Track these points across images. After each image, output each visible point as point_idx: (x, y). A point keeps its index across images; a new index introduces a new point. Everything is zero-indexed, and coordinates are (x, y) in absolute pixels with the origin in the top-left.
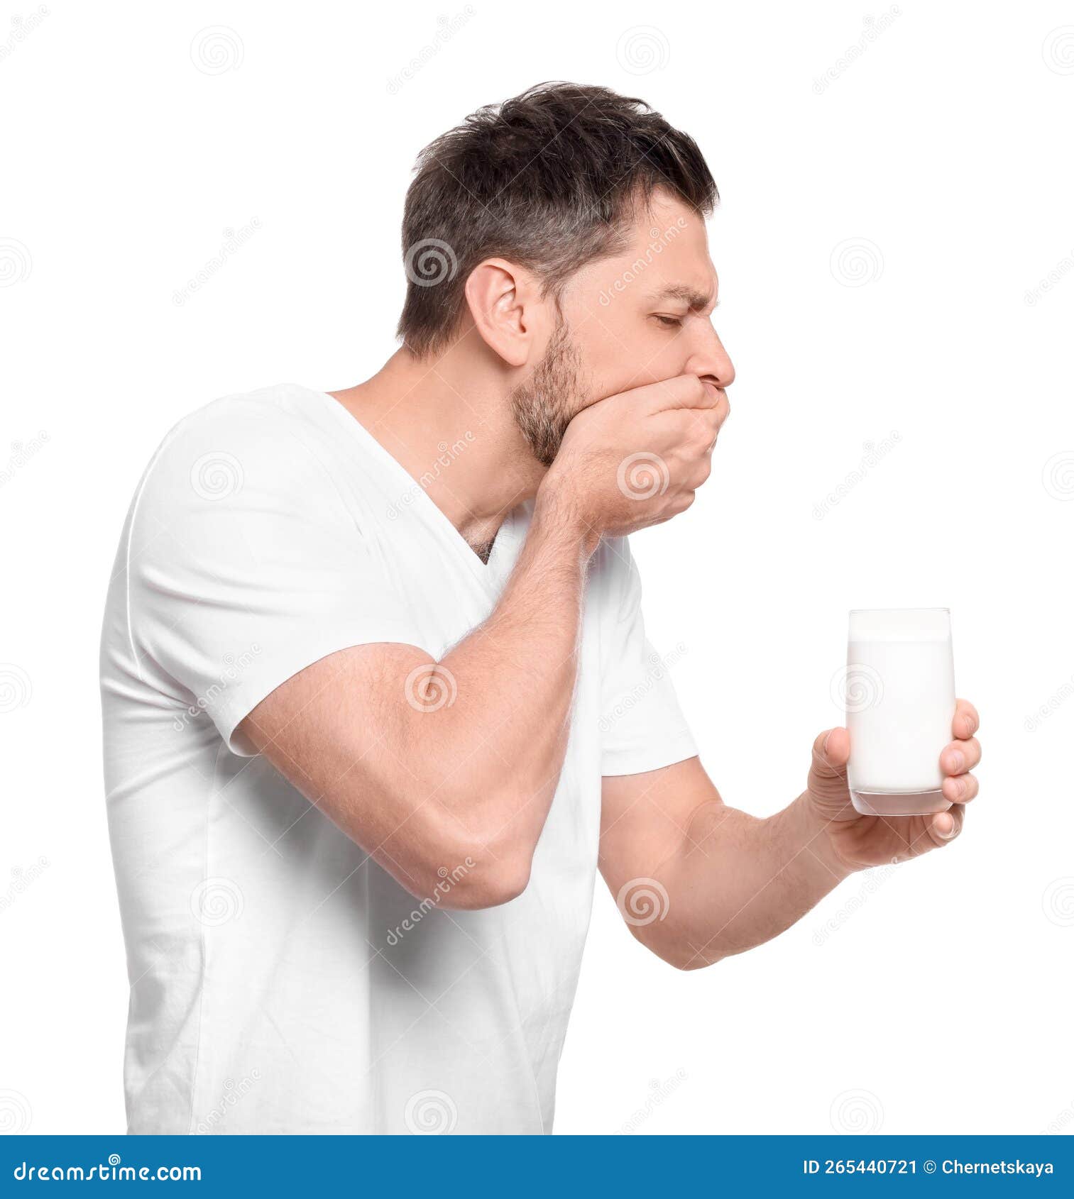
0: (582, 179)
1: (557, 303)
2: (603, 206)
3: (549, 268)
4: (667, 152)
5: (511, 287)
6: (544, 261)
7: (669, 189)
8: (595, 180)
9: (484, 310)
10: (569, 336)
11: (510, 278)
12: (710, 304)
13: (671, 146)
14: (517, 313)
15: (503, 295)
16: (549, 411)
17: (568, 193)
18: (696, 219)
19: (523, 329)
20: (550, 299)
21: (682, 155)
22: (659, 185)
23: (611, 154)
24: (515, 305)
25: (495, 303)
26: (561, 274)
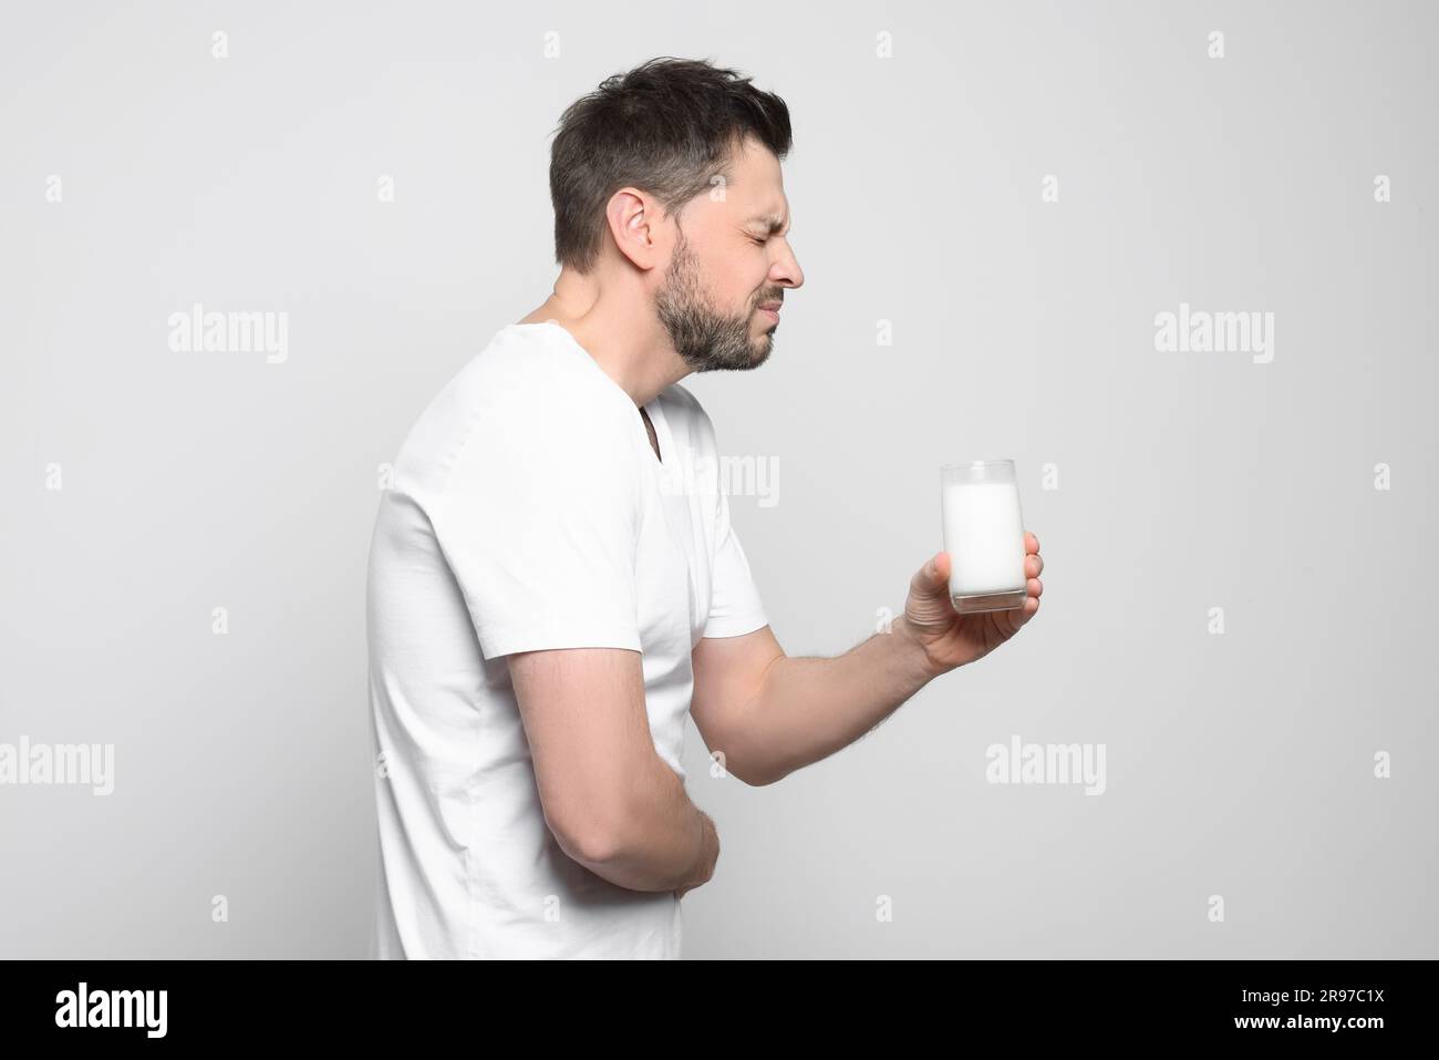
0: (692, 127)
1: (677, 222)
2: (708, 148)
3: (670, 196)
4: (755, 107)
5: (640, 209)
6: (665, 191)
7: (757, 137)
8: (702, 129)
9: (620, 227)
10: (688, 247)
11: (640, 202)
12: (785, 228)
13: (756, 101)
14: (645, 230)
15: (634, 216)
16: (682, 306)
17: (683, 136)
18: (775, 159)
19: (650, 242)
20: (671, 220)
21: (766, 109)
22: (749, 132)
23: (713, 109)
24: (643, 223)
25: (629, 222)
26: (680, 201)
